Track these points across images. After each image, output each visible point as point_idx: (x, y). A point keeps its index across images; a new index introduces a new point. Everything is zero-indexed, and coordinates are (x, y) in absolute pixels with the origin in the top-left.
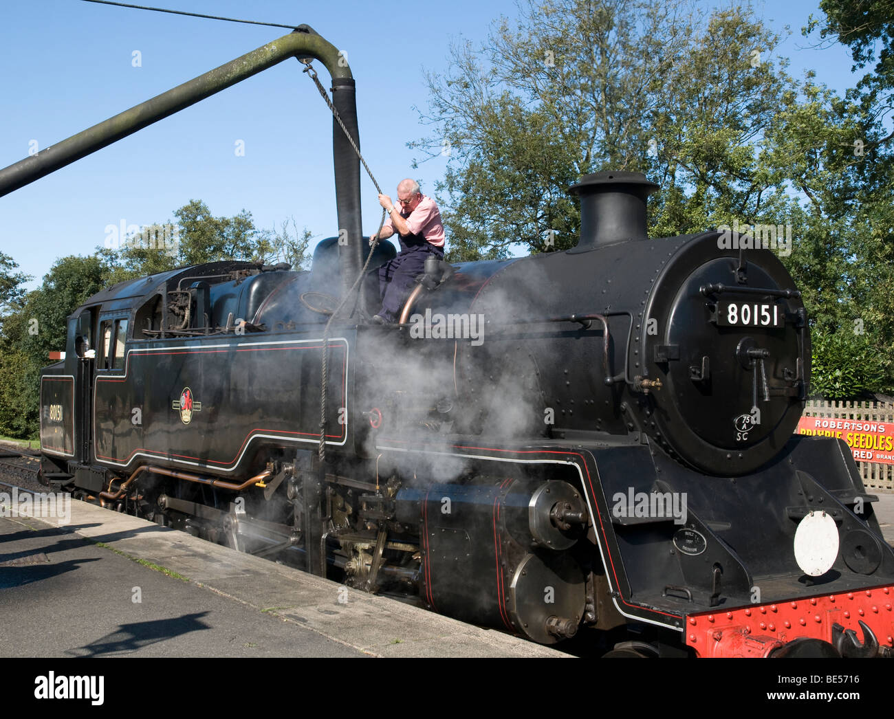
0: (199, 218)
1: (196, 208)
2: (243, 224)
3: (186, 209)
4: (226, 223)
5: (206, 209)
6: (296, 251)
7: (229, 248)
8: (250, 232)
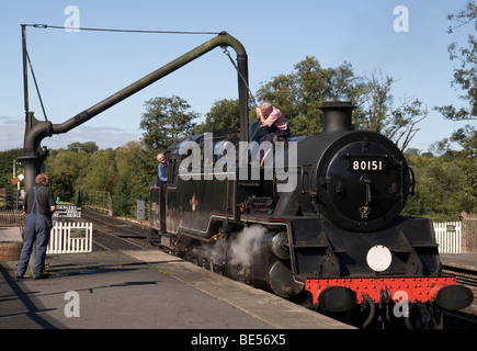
0: (312, 70)
1: (310, 62)
2: (346, 72)
3: (303, 63)
4: (333, 72)
5: (317, 62)
6: (380, 93)
7: (334, 91)
8: (350, 78)
